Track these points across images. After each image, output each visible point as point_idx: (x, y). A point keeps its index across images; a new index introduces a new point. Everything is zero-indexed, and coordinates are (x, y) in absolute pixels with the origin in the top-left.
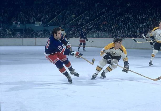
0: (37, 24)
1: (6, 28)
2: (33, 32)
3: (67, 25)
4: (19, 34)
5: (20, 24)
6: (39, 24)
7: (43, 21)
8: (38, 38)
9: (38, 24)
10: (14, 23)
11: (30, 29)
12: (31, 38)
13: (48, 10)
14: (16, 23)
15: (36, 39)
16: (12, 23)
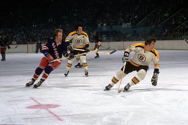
0: (124, 25)
1: (91, 31)
2: (120, 34)
3: (159, 25)
4: (105, 38)
5: (106, 26)
6: (128, 26)
7: (132, 22)
8: (127, 41)
9: (126, 25)
10: (99, 25)
11: (117, 31)
12: (119, 41)
13: (137, 9)
14: (102, 25)
15: (124, 42)
16: (97, 25)
